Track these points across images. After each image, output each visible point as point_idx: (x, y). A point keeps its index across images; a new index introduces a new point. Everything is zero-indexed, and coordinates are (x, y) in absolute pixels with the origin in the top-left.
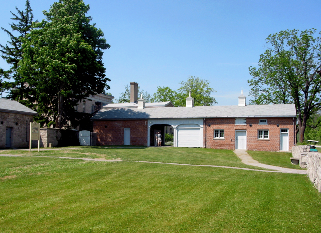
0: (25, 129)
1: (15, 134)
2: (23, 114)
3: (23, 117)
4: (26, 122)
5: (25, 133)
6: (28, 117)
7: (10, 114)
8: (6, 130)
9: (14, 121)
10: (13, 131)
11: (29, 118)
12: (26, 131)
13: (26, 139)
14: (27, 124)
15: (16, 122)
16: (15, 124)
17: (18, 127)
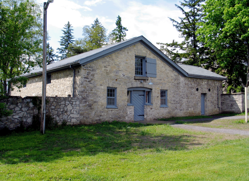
0: (216, 95)
1: (209, 101)
2: (214, 80)
3: (214, 83)
4: (217, 88)
5: (217, 99)
6: (218, 82)
7: (203, 80)
8: (201, 97)
9: (207, 87)
10: (207, 98)
11: (219, 84)
12: (217, 98)
13: (217, 105)
14: (218, 89)
15: (209, 88)
16: (208, 90)
17: (211, 93)
